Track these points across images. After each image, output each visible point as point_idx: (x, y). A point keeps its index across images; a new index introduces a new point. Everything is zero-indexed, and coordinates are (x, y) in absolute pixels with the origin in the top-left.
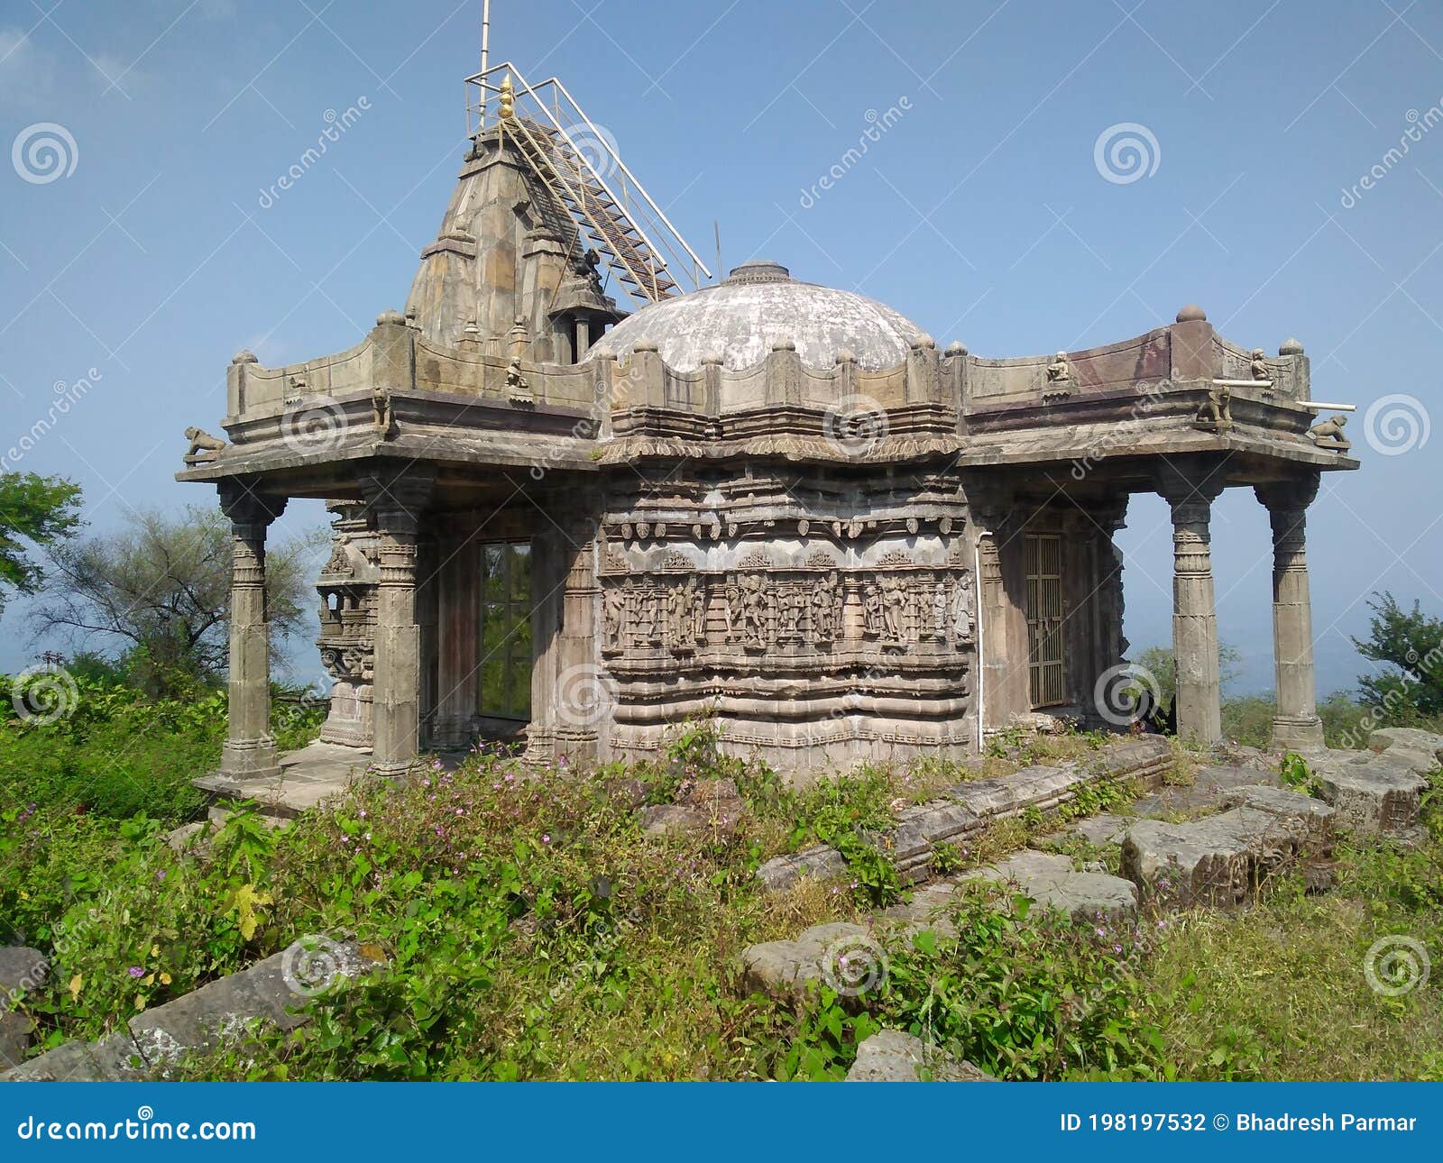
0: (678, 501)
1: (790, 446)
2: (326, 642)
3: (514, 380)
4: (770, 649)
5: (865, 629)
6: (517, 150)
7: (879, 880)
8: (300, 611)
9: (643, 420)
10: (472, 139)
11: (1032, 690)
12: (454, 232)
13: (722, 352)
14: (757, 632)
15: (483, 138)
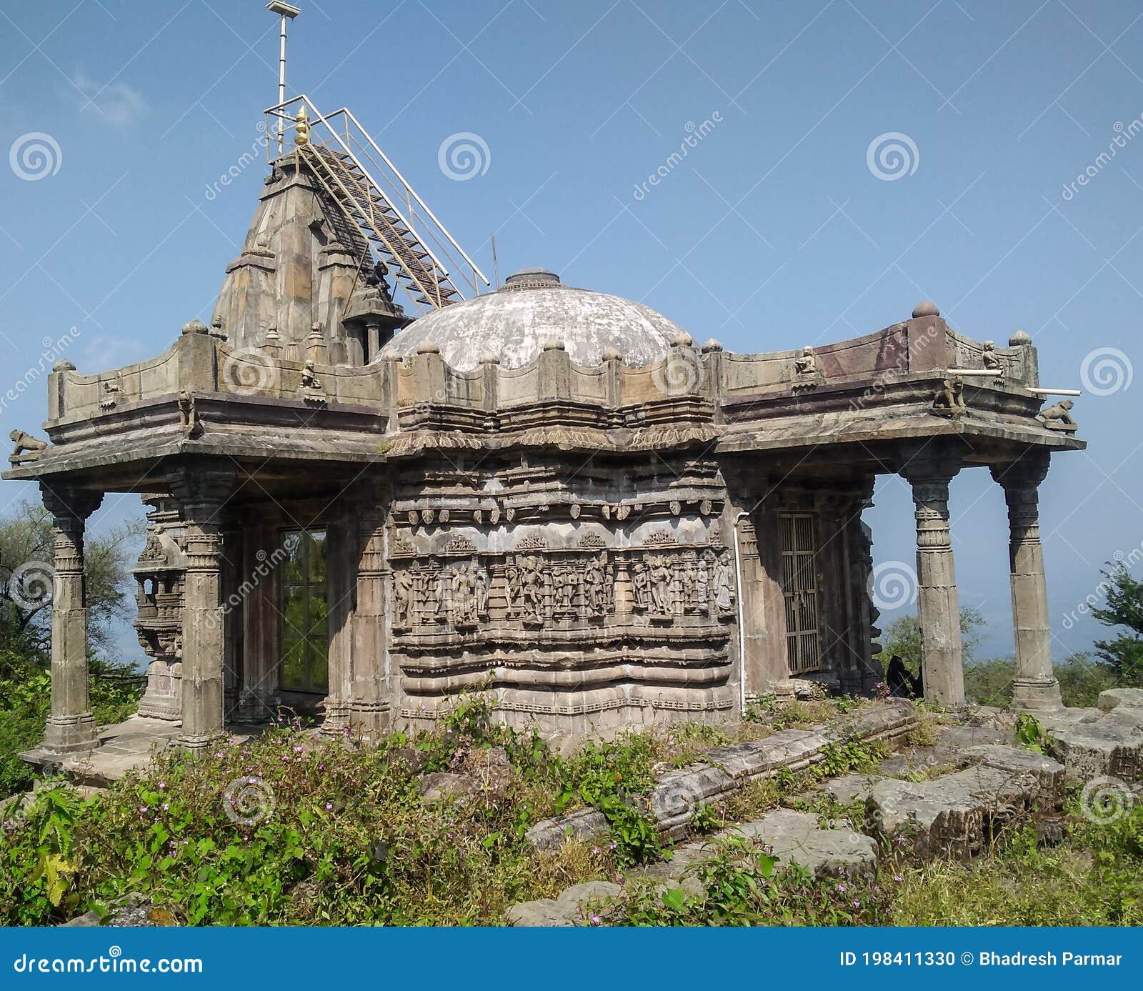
0: (459, 489)
1: (561, 437)
2: (142, 624)
3: (308, 382)
4: (547, 623)
5: (634, 604)
6: (312, 173)
7: (640, 839)
8: (121, 596)
9: (427, 415)
10: (271, 164)
11: (790, 657)
12: (256, 248)
13: (499, 351)
14: (534, 608)
15: (281, 164)
